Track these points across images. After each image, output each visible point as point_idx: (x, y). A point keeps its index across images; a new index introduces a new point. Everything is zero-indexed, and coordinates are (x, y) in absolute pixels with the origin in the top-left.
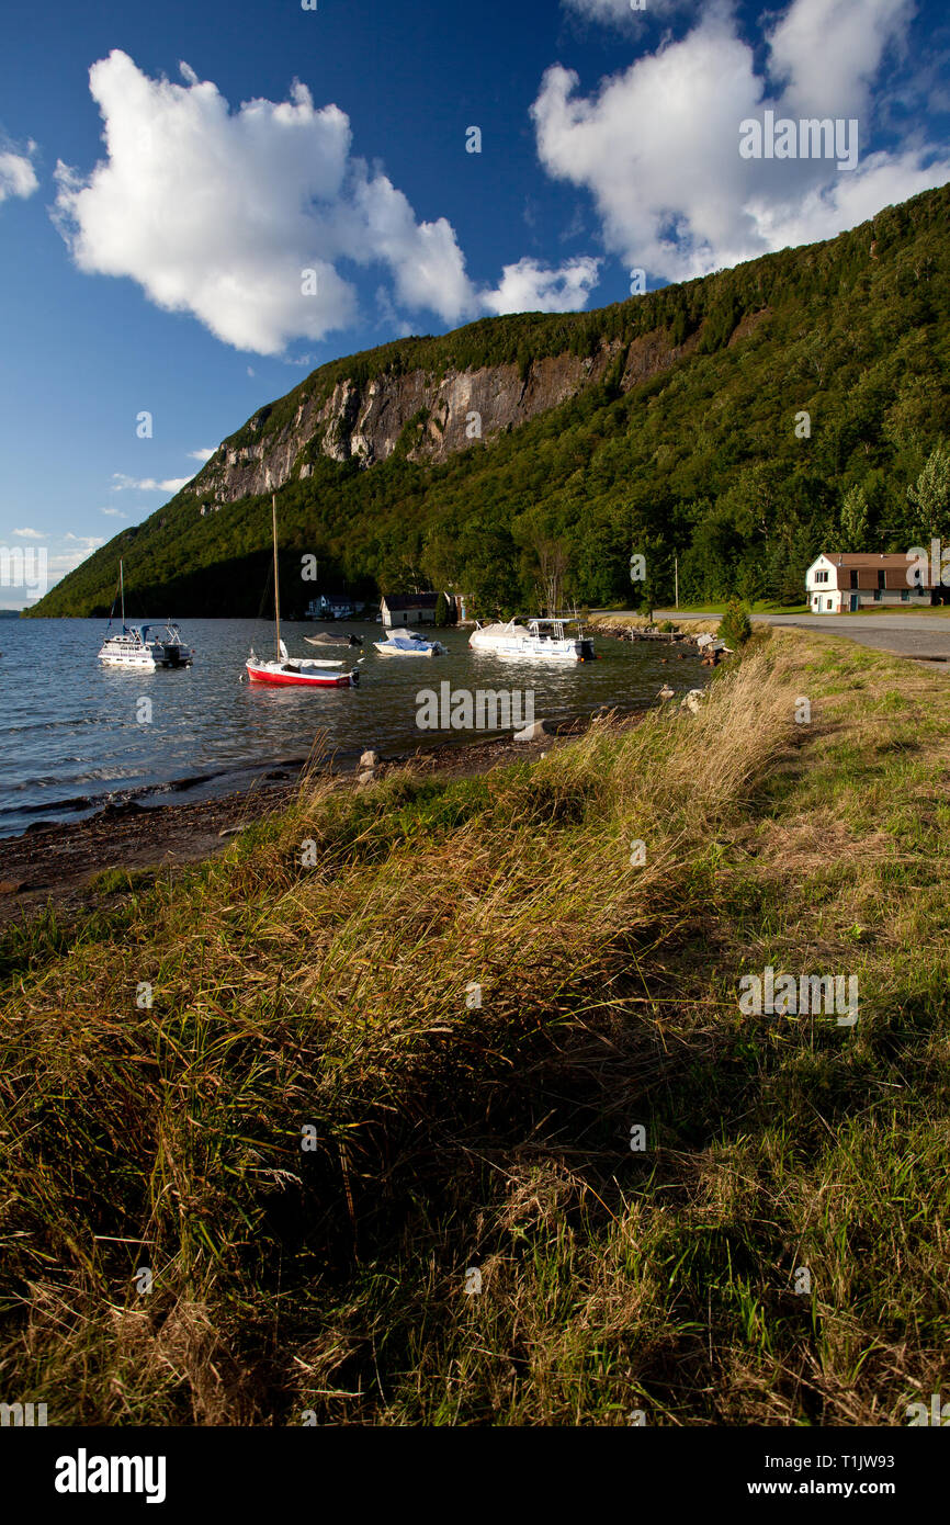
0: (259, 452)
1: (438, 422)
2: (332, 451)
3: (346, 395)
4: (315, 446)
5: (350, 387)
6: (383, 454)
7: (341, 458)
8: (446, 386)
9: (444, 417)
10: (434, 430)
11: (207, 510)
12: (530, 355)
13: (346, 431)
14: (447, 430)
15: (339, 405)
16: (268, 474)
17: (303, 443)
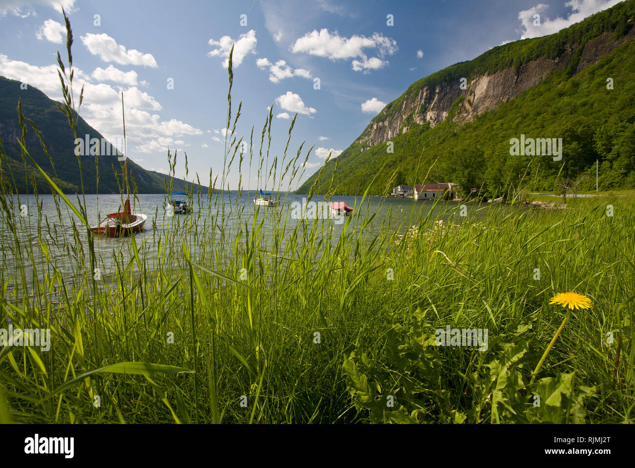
0: (386, 123)
1: (469, 102)
2: (418, 120)
3: (425, 94)
4: (410, 118)
5: (426, 90)
6: (442, 120)
7: (421, 123)
8: (474, 84)
9: (472, 99)
10: (467, 105)
11: (364, 150)
12: (521, 62)
13: (424, 111)
14: (474, 105)
15: (421, 98)
16: (390, 132)
17: (405, 117)
